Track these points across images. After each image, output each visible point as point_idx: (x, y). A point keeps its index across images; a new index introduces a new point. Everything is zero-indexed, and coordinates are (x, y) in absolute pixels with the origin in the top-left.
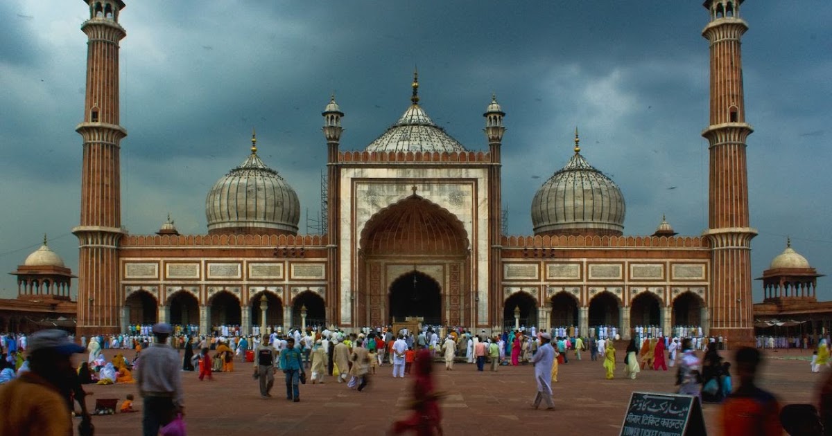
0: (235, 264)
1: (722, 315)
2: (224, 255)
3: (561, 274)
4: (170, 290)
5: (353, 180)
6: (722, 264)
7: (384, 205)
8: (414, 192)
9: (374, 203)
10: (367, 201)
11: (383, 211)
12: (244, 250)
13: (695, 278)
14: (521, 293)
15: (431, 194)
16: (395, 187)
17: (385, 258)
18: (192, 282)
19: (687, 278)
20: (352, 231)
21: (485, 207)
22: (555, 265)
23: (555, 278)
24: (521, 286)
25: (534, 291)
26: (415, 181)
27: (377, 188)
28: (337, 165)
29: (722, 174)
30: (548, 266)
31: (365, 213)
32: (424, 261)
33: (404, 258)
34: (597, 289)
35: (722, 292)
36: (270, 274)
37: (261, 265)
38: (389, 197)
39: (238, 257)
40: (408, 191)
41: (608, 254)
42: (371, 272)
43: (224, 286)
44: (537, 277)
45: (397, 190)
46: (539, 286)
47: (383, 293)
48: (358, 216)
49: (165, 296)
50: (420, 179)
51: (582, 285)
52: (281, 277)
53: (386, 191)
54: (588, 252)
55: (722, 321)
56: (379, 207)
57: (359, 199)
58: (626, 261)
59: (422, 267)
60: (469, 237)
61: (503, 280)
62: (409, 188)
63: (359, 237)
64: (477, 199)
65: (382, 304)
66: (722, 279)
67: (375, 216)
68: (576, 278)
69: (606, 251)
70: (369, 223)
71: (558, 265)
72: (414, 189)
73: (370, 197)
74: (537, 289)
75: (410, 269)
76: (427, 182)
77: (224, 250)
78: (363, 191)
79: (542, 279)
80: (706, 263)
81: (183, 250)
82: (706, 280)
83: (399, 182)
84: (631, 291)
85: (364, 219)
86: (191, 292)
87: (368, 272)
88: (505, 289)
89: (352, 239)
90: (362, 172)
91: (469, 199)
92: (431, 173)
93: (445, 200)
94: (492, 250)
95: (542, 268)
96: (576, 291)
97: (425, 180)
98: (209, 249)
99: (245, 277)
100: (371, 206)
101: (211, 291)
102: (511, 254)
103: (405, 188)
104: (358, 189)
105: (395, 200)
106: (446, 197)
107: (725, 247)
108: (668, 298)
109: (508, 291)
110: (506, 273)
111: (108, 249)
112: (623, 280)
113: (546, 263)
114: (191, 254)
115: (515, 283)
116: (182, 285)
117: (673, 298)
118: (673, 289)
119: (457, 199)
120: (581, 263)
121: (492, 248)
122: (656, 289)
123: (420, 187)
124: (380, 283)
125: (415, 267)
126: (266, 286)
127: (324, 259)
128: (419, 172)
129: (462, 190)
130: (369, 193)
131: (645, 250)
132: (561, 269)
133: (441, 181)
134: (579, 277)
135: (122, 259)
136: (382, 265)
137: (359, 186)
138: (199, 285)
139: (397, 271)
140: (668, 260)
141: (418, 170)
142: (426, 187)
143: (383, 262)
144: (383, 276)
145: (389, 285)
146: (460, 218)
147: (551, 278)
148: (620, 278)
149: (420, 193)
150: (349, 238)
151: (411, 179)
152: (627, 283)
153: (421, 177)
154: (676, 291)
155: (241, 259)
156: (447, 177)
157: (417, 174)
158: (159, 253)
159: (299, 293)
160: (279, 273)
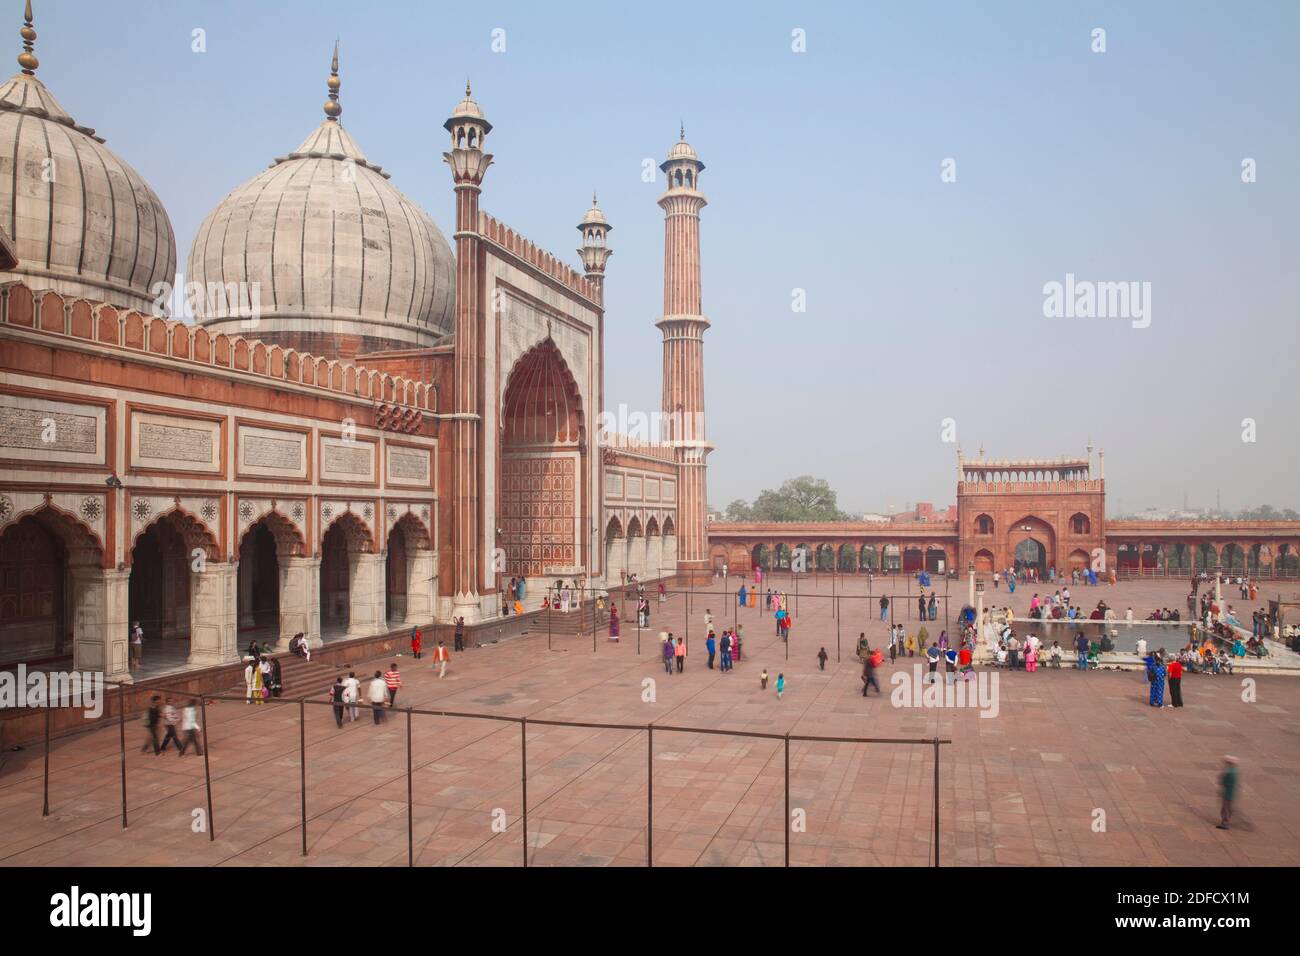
0: (295, 437)
1: (695, 546)
2: (276, 406)
3: (613, 491)
4: (142, 510)
6: (694, 484)
7: (525, 347)
8: (550, 331)
9: (515, 338)
11: (525, 359)
12: (315, 397)
15: (562, 340)
16: (534, 313)
18: (204, 485)
26: (550, 310)
29: (693, 375)
31: (508, 356)
35: (694, 518)
36: (354, 471)
37: (342, 442)
38: (528, 332)
39: (303, 416)
40: (544, 328)
41: (637, 463)
43: (274, 497)
45: (535, 321)
48: (502, 356)
49: (128, 529)
50: (553, 309)
52: (371, 478)
53: (526, 319)
54: (628, 460)
55: (695, 553)
56: (520, 348)
58: (645, 473)
63: (502, 405)
66: (694, 501)
67: (516, 366)
69: (636, 459)
70: (511, 377)
71: (611, 476)
72: (550, 326)
77: (279, 392)
83: (538, 305)
85: (507, 365)
86: (200, 517)
92: (562, 303)
93: (570, 355)
97: (557, 311)
99: (315, 474)
100: (513, 342)
101: (247, 512)
103: (542, 320)
105: (533, 342)
106: (572, 350)
112: (642, 500)
113: (606, 472)
116: (178, 494)
123: (553, 323)
126: (349, 499)
127: (432, 442)
128: (554, 297)
132: (613, 481)
138: (220, 495)
141: (554, 292)
142: (558, 326)
149: (553, 336)
150: (494, 404)
151: (546, 306)
153: (556, 306)
155: (308, 423)
156: (573, 315)
157: (551, 297)
158: (116, 373)
159: (397, 518)
160: (368, 469)
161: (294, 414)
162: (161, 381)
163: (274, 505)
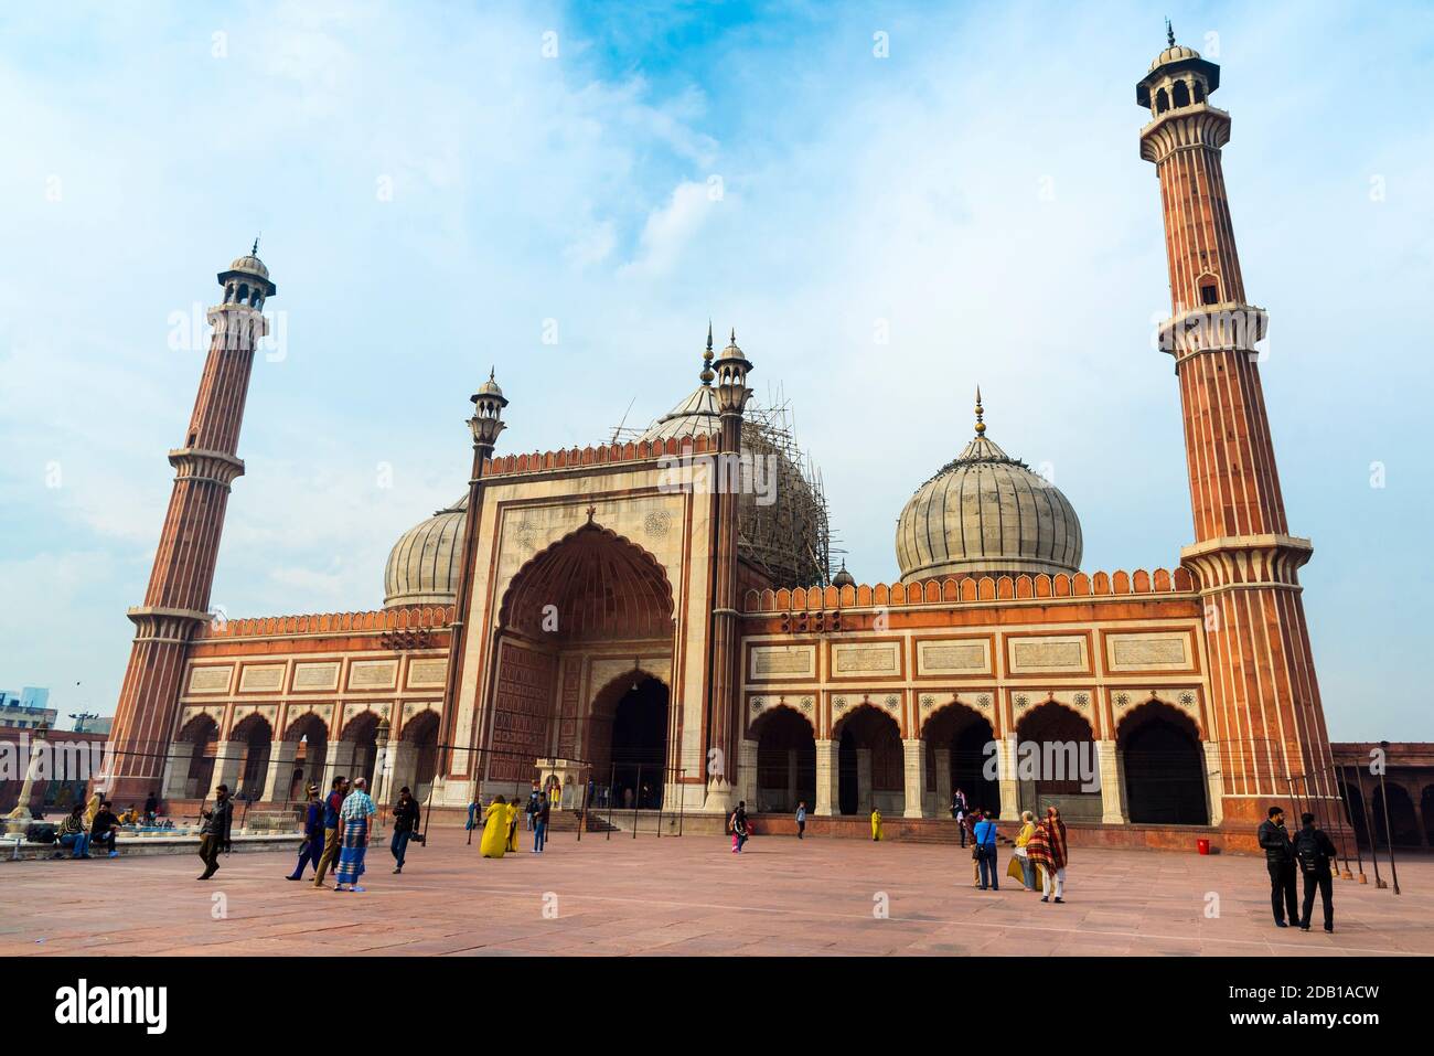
0: (332, 664)
2: (319, 648)
3: (862, 667)
4: (240, 712)
5: (500, 504)
7: (543, 546)
8: (591, 517)
9: (527, 543)
10: (519, 541)
11: (540, 557)
12: (348, 638)
13: (1169, 667)
14: (782, 709)
15: (617, 518)
16: (561, 511)
17: (588, 647)
18: (270, 698)
19: (1145, 668)
20: (489, 595)
21: (704, 535)
22: (847, 646)
23: (848, 674)
24: (782, 694)
25: (807, 704)
26: (593, 498)
27: (535, 516)
28: (479, 483)
30: (835, 648)
31: (513, 562)
32: (653, 651)
33: (621, 647)
34: (935, 696)
36: (377, 681)
37: (368, 663)
38: (550, 531)
39: (337, 651)
40: (581, 517)
41: (957, 619)
42: (565, 673)
43: (312, 703)
44: (812, 674)
45: (564, 517)
46: (816, 693)
47: (580, 715)
48: (501, 566)
49: (231, 721)
50: (600, 495)
51: (905, 689)
52: (393, 685)
53: (547, 521)
54: (914, 616)
56: (534, 549)
57: (507, 537)
58: (999, 631)
59: (649, 661)
60: (675, 596)
61: (749, 681)
62: (583, 510)
63: (499, 606)
64: (690, 520)
65: (579, 735)
67: (527, 566)
68: (891, 673)
69: (952, 611)
70: (516, 580)
71: (855, 646)
72: (591, 513)
73: (522, 533)
74: (813, 698)
75: (630, 665)
76: (609, 497)
77: (321, 640)
78: (514, 523)
79: (823, 677)
80: (1191, 630)
81: (268, 642)
82: (1197, 671)
83: (569, 501)
84: (1014, 702)
85: (510, 570)
86: (266, 715)
87: (561, 675)
88: (752, 700)
89: (487, 610)
90: (515, 490)
91: (678, 523)
92: (620, 482)
93: (638, 528)
94: (712, 619)
95: (823, 653)
96: (893, 703)
97: (608, 494)
98: (302, 639)
99: (343, 687)
100: (522, 548)
101: (294, 712)
102: (764, 627)
103: (577, 512)
104: (507, 520)
105: (558, 537)
106: (640, 521)
107: (1222, 587)
108: (1104, 716)
109: (758, 705)
110: (753, 666)
111: (165, 645)
112: (993, 676)
113: (831, 642)
114: (277, 649)
115: (770, 687)
116: (257, 704)
117: (1116, 719)
118: (1114, 694)
119: (656, 525)
120: (901, 640)
121: (713, 615)
122: (1072, 694)
123: (599, 507)
124: (578, 695)
125: (637, 663)
126: (369, 701)
128: (601, 482)
129: (667, 506)
130: (524, 526)
131: (1037, 606)
132: (860, 653)
133: (634, 494)
134: (898, 672)
135: (190, 661)
136: (584, 659)
137: (509, 514)
138: (279, 702)
139: (608, 672)
140: (1095, 627)
141: (597, 479)
142: (610, 506)
143: (586, 654)
144: (583, 683)
145: (593, 698)
146: (660, 560)
147: (841, 675)
148: (987, 670)
149: (597, 520)
150: (483, 608)
151: (585, 496)
152: (1002, 681)
153: (604, 490)
154: (1122, 701)
155: (341, 655)
156: (645, 486)
157: (597, 485)
158: (238, 649)
159: (414, 714)
160: (391, 679)
161: (330, 651)
162: (257, 648)
163: (311, 707)
